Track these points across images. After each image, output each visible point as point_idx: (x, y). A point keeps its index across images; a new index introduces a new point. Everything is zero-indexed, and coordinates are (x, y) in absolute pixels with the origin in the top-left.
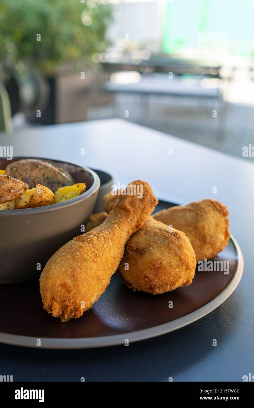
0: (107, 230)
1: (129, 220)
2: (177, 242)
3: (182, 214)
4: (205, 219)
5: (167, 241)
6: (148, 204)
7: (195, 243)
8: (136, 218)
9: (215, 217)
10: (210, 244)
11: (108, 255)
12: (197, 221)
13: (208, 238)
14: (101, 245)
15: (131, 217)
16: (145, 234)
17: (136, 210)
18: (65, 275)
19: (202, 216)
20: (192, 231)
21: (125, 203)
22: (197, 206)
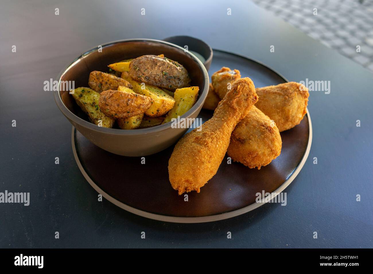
0: (219, 129)
1: (235, 117)
2: (271, 137)
3: (273, 97)
4: (291, 104)
5: (263, 136)
6: (251, 103)
7: (280, 121)
8: (240, 114)
9: (298, 101)
10: (291, 122)
11: (219, 153)
12: (285, 105)
13: (291, 118)
14: (214, 146)
15: (237, 114)
16: (246, 125)
17: (241, 108)
18: (188, 174)
19: (289, 101)
20: (280, 112)
21: (233, 104)
22: (286, 91)
